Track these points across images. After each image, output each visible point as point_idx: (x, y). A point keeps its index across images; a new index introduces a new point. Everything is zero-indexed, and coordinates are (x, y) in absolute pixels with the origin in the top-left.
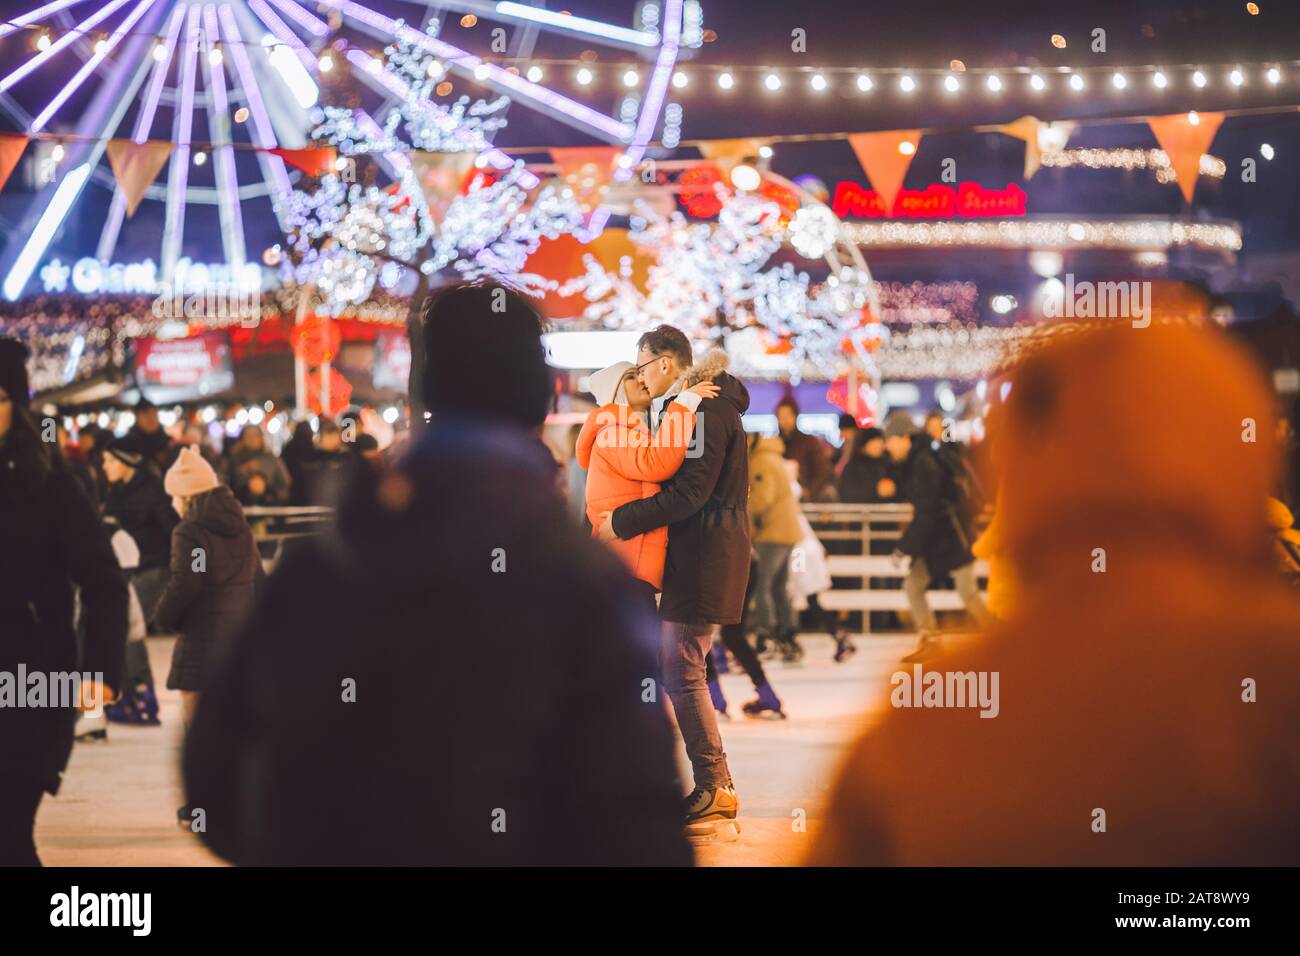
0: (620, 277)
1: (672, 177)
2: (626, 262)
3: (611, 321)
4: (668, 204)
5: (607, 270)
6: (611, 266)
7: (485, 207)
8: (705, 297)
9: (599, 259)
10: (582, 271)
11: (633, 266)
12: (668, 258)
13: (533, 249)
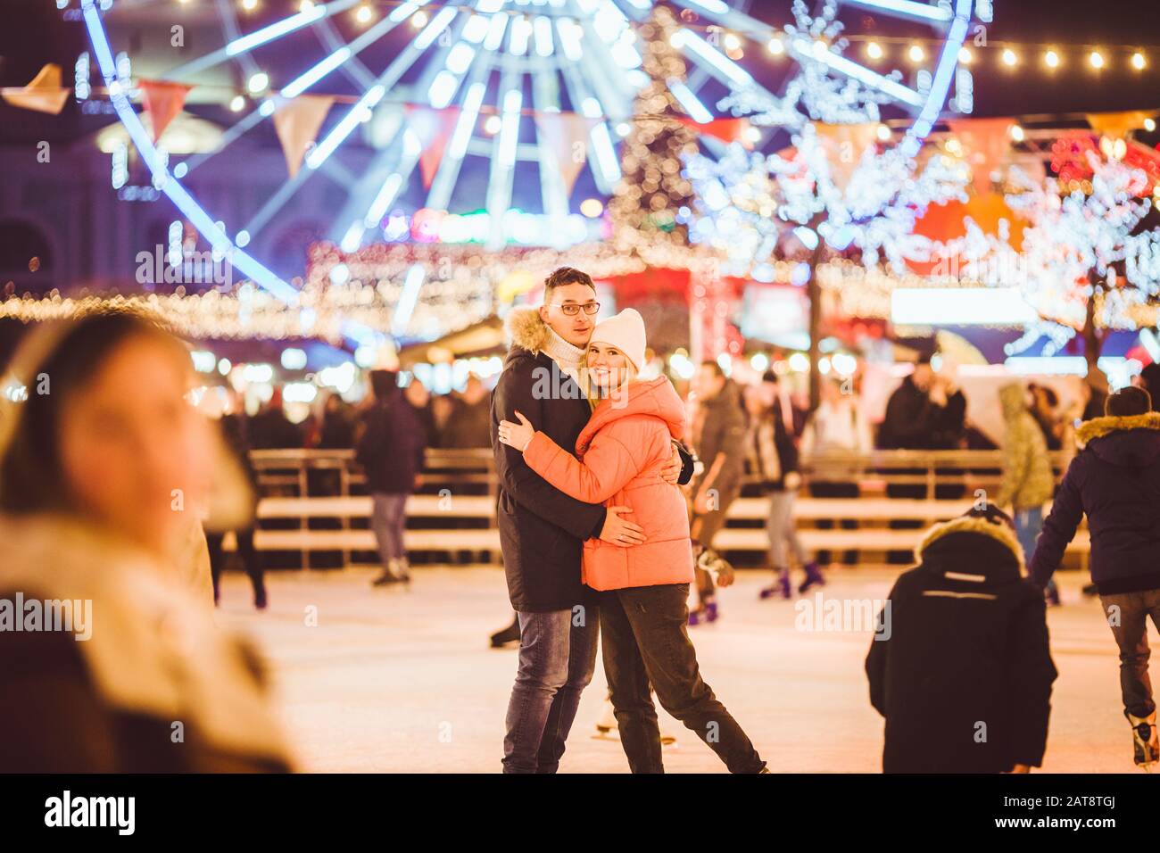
0: (997, 237)
1: (1044, 145)
2: (1004, 225)
3: (992, 280)
4: (1039, 170)
5: (986, 231)
6: (990, 228)
7: (877, 174)
8: (1079, 258)
9: (978, 221)
10: (962, 232)
11: (1010, 230)
12: (1044, 221)
13: (922, 213)
